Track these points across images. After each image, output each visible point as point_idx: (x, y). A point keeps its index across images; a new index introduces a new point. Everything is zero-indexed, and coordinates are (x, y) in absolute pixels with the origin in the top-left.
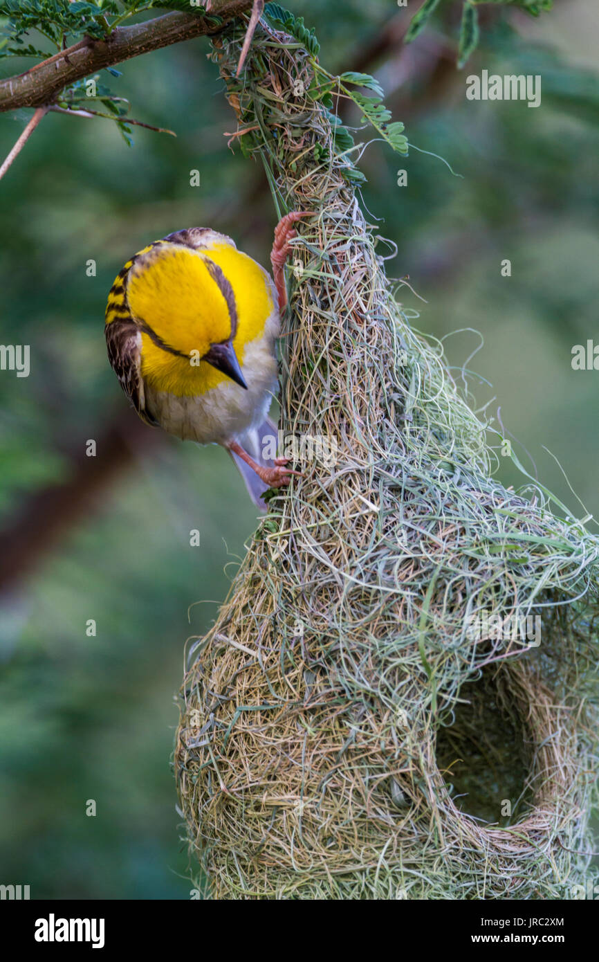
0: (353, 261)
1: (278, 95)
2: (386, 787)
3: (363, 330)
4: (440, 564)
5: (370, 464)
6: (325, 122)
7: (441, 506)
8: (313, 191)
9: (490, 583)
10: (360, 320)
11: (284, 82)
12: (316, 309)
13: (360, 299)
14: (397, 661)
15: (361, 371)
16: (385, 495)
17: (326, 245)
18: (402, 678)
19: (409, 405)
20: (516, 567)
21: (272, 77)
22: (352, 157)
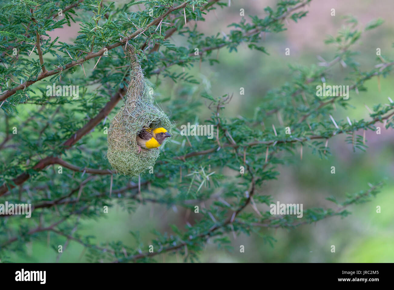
0: (139, 74)
1: (130, 52)
2: (129, 142)
3: (139, 83)
4: (141, 115)
5: (136, 101)
6: (136, 56)
7: (143, 108)
8: (135, 65)
9: (147, 119)
10: (139, 82)
11: (131, 51)
12: (133, 80)
13: (139, 79)
14: (133, 126)
15: (138, 88)
16: (137, 105)
17: (136, 71)
18: (133, 129)
19: (143, 94)
20: (150, 118)
21: (130, 50)
22: (140, 61)
